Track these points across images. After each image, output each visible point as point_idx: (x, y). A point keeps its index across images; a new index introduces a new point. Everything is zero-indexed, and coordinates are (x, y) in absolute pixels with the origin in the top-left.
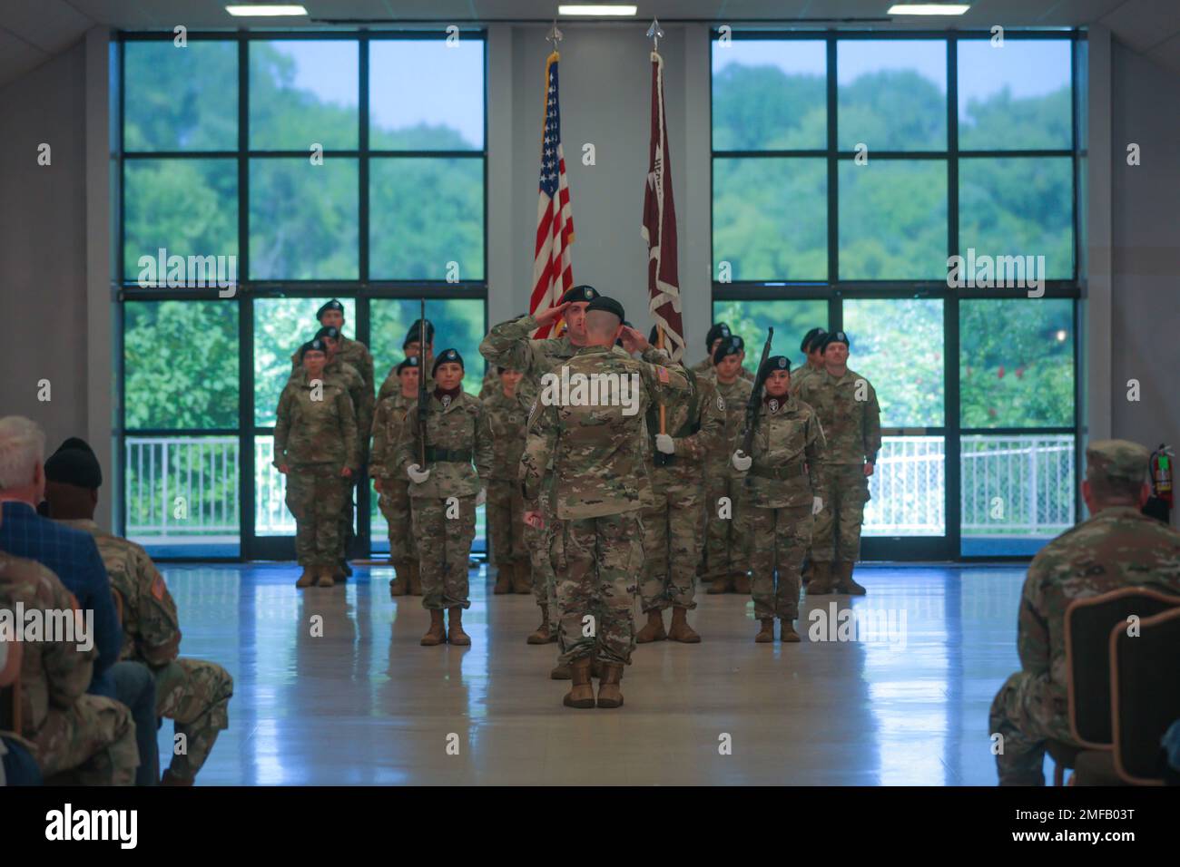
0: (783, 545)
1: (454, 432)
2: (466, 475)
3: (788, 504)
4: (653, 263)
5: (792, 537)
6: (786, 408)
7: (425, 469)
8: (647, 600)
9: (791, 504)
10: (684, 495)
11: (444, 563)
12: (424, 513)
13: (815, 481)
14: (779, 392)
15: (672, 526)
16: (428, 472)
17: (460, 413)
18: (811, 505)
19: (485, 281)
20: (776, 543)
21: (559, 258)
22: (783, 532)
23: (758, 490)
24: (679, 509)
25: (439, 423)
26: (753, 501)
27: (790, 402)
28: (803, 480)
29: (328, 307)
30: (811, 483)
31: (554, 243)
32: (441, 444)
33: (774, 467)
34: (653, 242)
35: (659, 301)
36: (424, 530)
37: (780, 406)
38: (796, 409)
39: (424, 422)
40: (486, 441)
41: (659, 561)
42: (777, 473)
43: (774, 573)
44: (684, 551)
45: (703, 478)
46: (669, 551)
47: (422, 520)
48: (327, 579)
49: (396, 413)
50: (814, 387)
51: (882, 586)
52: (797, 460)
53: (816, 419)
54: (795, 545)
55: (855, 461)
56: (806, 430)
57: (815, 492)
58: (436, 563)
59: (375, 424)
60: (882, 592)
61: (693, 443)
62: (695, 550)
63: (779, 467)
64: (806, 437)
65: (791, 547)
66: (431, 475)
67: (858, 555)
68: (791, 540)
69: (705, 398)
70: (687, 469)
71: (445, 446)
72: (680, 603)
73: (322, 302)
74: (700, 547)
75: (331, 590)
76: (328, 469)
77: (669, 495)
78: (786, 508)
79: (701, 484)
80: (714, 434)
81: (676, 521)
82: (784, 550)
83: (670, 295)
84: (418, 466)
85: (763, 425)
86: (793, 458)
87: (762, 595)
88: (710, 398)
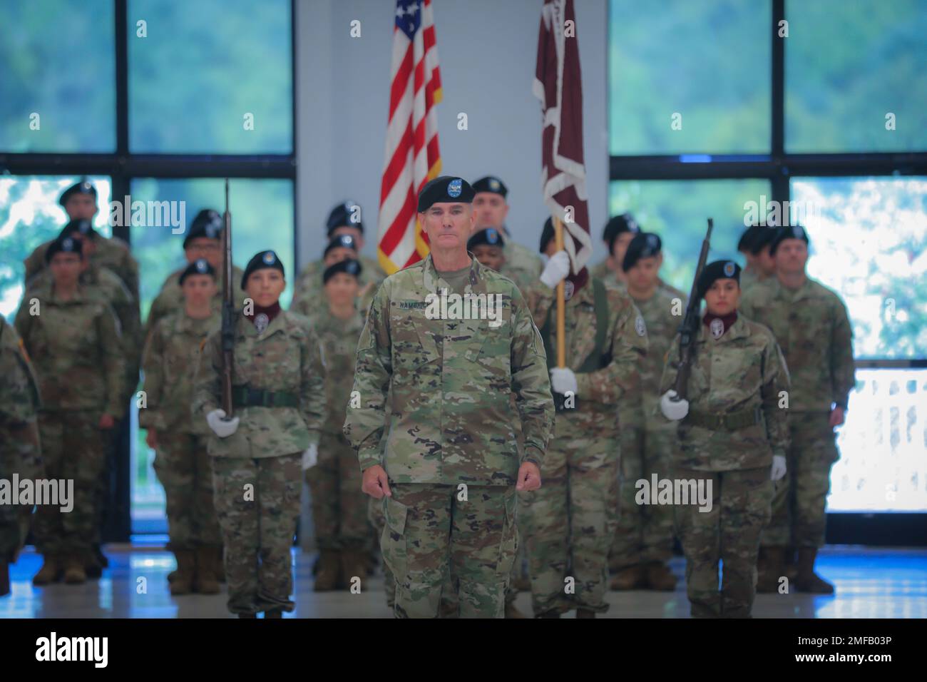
0: (730, 523)
1: (273, 365)
2: (288, 426)
3: (737, 466)
4: (549, 132)
5: (743, 511)
6: (734, 332)
7: (233, 416)
8: (540, 599)
9: (742, 465)
10: (590, 453)
11: (258, 549)
12: (230, 479)
13: (775, 434)
14: (724, 310)
15: (574, 495)
16: (236, 421)
17: (280, 339)
18: (770, 467)
19: (293, 155)
20: (721, 520)
21: (422, 125)
22: (730, 504)
23: (694, 446)
24: (584, 472)
25: (251, 353)
26: (689, 461)
27: (739, 323)
28: (758, 431)
29: (76, 189)
30: (769, 437)
31: (413, 103)
32: (254, 383)
33: (718, 413)
34: (550, 102)
35: (558, 184)
36: (229, 503)
37: (726, 328)
38: (748, 333)
39: (231, 351)
40: (317, 378)
41: (556, 544)
42: (722, 421)
43: (717, 563)
44: (590, 531)
45: (617, 428)
46: (570, 532)
47: (227, 488)
48: (78, 572)
49: (177, 340)
50: (760, 303)
51: (856, 582)
52: (748, 405)
53: (775, 347)
54: (748, 523)
55: (819, 406)
56: (762, 362)
57: (774, 449)
58: (246, 548)
59: (147, 353)
60: (856, 590)
61: (603, 382)
62: (606, 530)
63: (725, 413)
64: (762, 371)
65: (741, 526)
66: (240, 425)
67: (823, 538)
68: (742, 516)
69: (618, 318)
70: (594, 417)
71: (260, 385)
72: (585, 604)
73: (66, 182)
74: (613, 525)
75: (82, 588)
76: (83, 416)
77: (570, 453)
78: (735, 471)
79: (613, 437)
80: (632, 368)
81: (580, 490)
82: (732, 530)
83: (571, 176)
84: (221, 413)
85: (702, 356)
86: (745, 401)
87: (701, 593)
88: (625, 318)
